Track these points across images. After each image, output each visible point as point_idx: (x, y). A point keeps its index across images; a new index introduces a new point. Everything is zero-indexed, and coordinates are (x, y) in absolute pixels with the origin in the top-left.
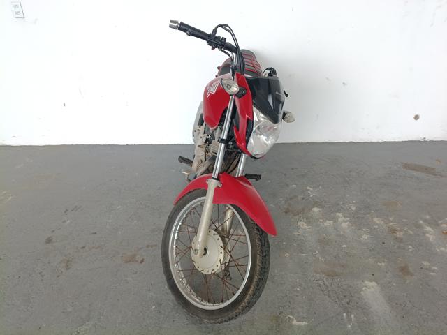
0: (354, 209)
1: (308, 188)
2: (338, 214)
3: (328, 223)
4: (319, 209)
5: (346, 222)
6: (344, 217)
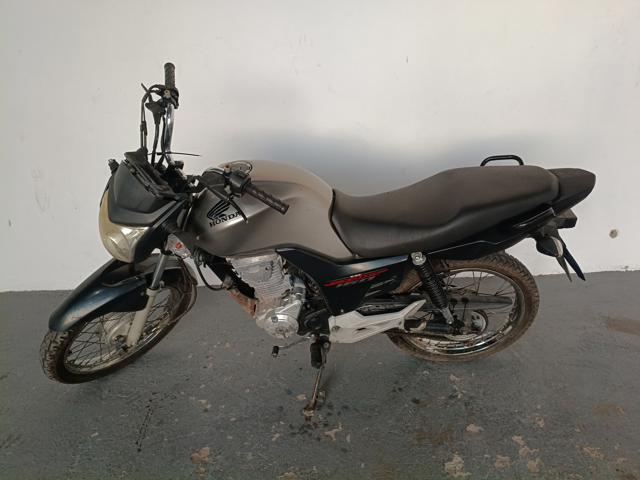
0: (542, 424)
1: (452, 377)
2: (515, 438)
3: (502, 462)
4: (478, 428)
5: (533, 458)
6: (528, 444)
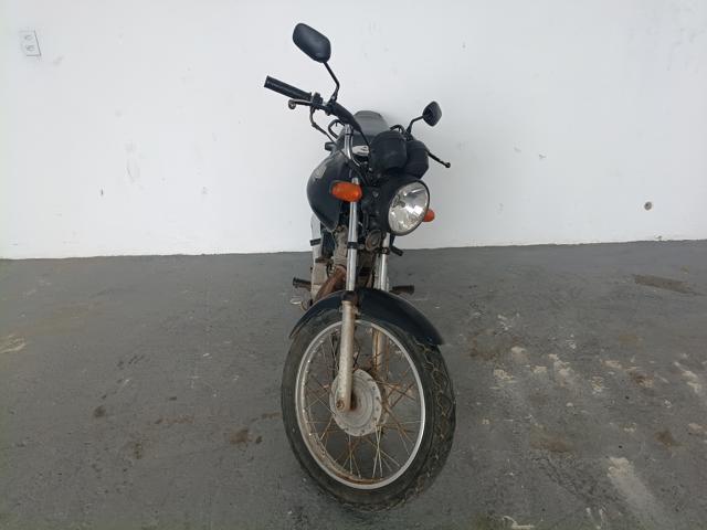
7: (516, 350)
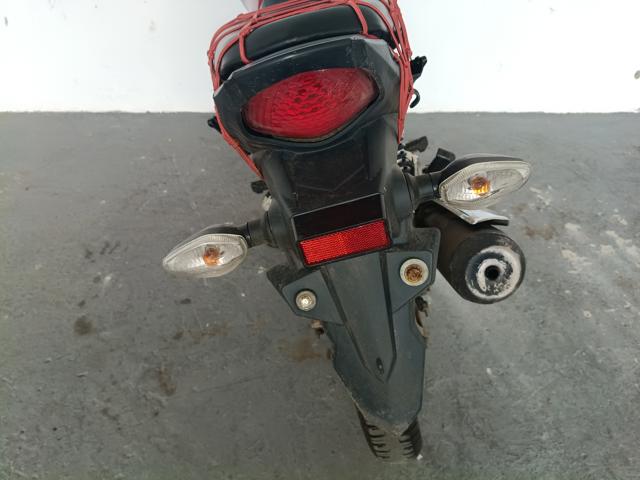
7: (571, 227)
